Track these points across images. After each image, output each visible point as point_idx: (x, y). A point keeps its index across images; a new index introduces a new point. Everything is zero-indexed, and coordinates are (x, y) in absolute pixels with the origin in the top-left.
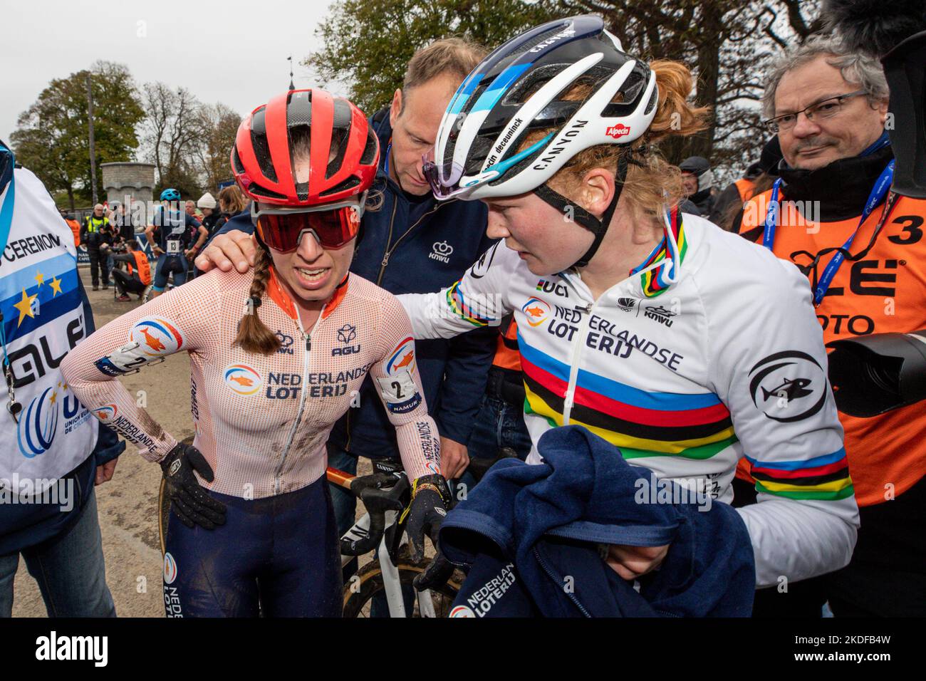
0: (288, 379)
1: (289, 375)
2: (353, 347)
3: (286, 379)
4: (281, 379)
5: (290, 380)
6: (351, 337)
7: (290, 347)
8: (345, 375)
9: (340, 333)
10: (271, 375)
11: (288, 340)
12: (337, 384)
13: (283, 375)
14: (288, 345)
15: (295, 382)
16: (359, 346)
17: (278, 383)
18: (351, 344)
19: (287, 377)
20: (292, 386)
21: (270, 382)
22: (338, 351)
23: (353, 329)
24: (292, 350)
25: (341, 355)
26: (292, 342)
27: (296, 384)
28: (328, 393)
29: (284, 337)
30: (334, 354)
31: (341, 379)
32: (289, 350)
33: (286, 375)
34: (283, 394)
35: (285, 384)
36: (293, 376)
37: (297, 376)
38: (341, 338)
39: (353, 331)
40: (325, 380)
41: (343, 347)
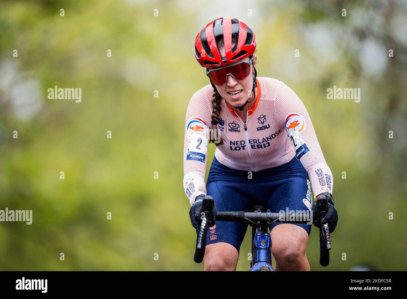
0: (239, 143)
1: (239, 141)
2: (266, 125)
3: (238, 143)
4: (235, 143)
5: (240, 143)
6: (264, 121)
7: (238, 129)
8: (266, 139)
9: (259, 120)
10: (231, 142)
11: (237, 126)
12: (263, 143)
13: (236, 142)
14: (237, 128)
15: (242, 144)
16: (269, 125)
17: (234, 145)
18: (265, 124)
19: (238, 142)
20: (241, 146)
21: (231, 145)
22: (260, 129)
23: (264, 117)
24: (239, 130)
25: (261, 130)
26: (239, 127)
27: (243, 144)
28: (260, 147)
29: (236, 124)
30: (258, 130)
31: (265, 141)
32: (238, 130)
33: (238, 141)
34: (238, 149)
35: (238, 145)
36: (241, 141)
37: (243, 141)
38: (260, 122)
39: (265, 118)
40: (256, 142)
41: (261, 126)
